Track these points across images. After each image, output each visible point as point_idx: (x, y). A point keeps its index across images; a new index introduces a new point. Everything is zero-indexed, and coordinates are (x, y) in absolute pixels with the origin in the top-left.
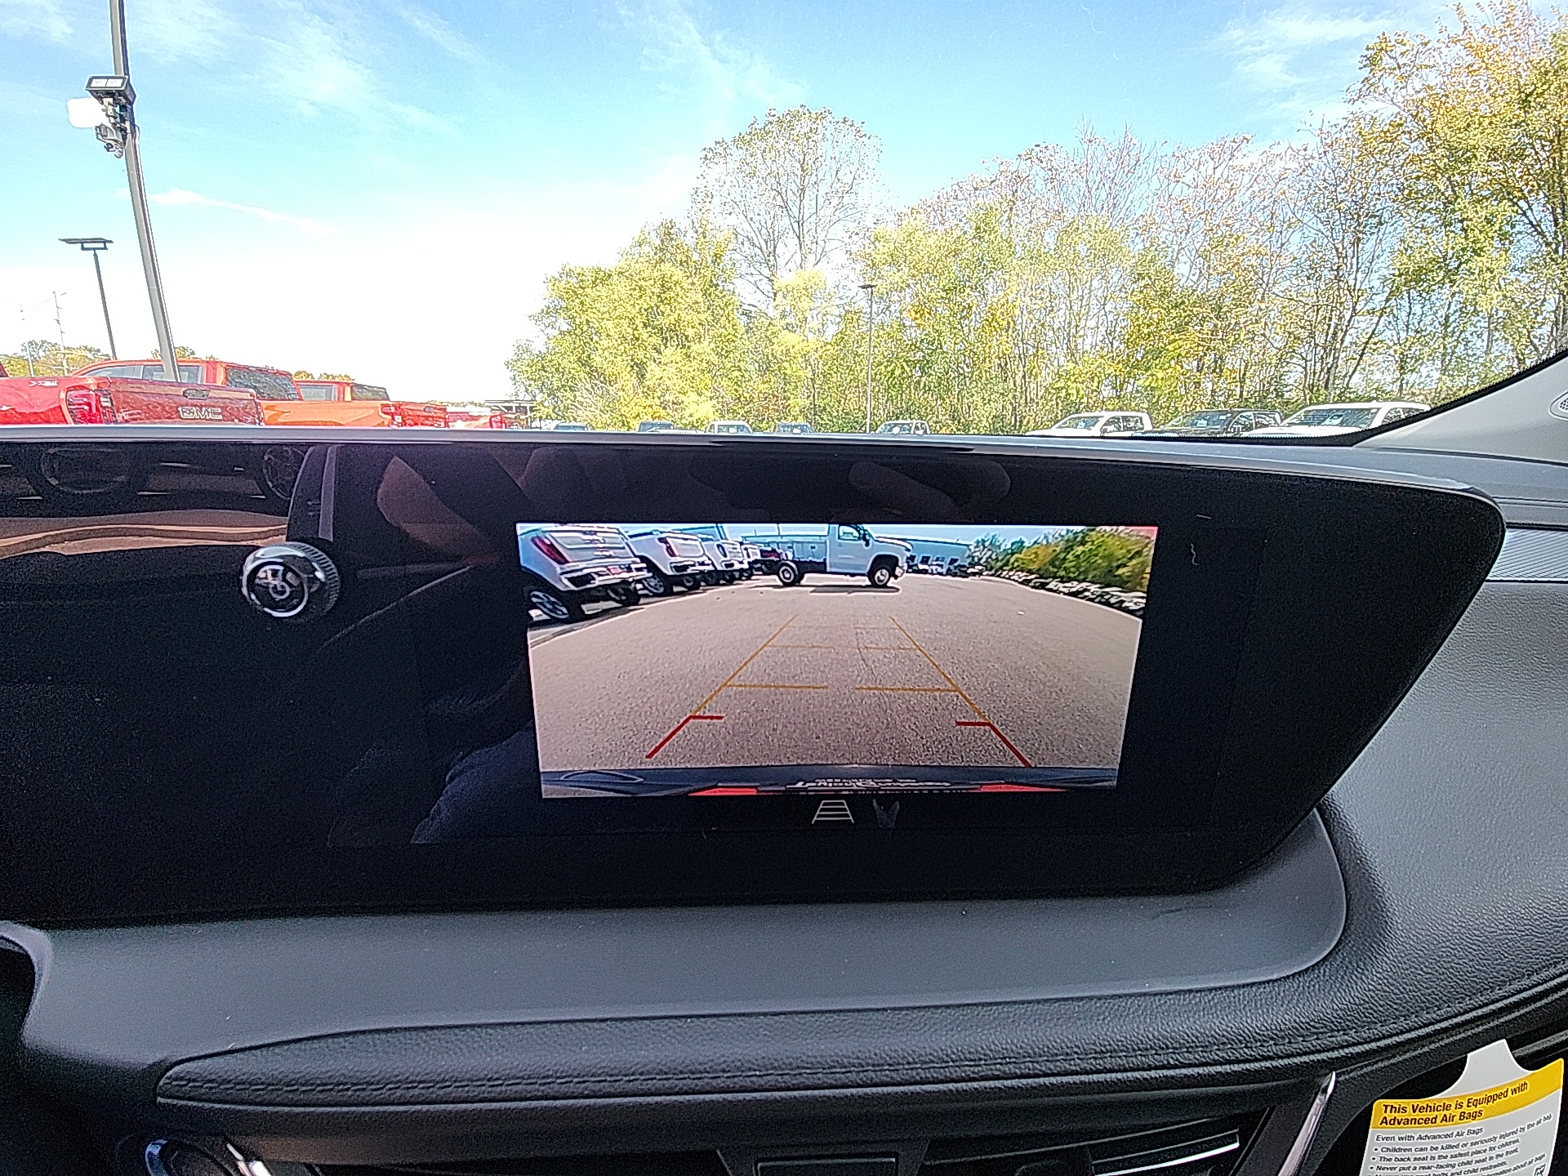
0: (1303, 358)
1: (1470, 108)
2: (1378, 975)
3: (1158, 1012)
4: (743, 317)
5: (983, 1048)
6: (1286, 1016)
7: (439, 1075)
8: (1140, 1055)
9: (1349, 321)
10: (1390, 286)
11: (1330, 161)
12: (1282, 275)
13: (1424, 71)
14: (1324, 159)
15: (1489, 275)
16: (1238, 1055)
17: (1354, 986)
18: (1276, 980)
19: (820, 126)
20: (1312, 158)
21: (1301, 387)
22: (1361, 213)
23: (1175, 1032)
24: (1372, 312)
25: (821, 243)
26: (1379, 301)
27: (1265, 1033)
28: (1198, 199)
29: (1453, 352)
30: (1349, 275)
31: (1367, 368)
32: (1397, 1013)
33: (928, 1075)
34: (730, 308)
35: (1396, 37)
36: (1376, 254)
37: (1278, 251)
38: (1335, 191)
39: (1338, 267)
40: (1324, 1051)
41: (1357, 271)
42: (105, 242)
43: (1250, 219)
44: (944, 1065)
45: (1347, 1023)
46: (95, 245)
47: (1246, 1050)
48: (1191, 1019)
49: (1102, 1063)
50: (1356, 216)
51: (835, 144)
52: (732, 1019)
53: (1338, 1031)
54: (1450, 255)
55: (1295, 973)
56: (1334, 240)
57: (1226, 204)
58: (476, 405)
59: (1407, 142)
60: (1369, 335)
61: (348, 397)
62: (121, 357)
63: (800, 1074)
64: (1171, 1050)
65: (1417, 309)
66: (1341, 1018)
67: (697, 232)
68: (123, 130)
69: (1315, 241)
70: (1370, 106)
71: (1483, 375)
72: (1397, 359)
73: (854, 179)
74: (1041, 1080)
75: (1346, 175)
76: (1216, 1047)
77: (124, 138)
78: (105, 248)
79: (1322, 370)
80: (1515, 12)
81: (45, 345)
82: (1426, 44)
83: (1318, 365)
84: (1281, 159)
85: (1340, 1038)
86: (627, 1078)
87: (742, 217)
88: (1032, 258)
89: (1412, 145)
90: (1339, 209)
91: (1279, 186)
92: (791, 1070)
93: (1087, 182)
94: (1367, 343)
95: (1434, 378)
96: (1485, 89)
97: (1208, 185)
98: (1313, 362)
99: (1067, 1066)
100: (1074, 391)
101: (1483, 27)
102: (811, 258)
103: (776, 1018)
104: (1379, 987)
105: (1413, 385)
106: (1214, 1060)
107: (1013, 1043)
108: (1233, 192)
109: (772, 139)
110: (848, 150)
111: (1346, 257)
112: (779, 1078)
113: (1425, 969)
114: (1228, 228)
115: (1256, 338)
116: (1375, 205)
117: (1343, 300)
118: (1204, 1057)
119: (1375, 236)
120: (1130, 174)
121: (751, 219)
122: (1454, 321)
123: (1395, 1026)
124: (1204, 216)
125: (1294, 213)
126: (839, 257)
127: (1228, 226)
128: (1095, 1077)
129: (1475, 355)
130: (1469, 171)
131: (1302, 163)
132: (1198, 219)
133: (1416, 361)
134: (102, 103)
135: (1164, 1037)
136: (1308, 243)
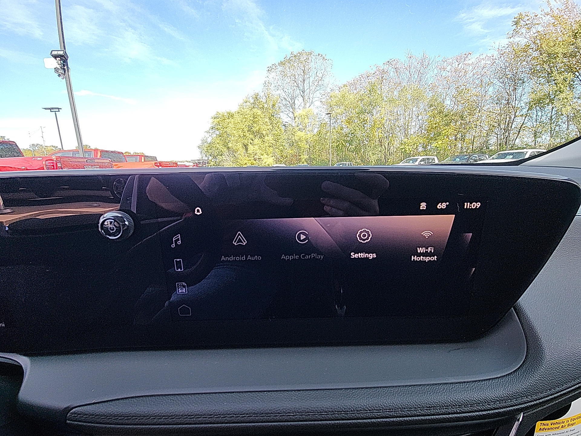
0: (496, 134)
1: (555, 39)
2: (540, 374)
3: (452, 391)
4: (283, 126)
5: (381, 405)
6: (504, 391)
7: (170, 413)
8: (445, 408)
9: (513, 119)
10: (529, 106)
11: (503, 60)
12: (486, 103)
13: (537, 26)
14: (500, 59)
15: (566, 100)
16: (485, 408)
17: (530, 379)
18: (499, 377)
19: (310, 57)
20: (496, 59)
21: (496, 145)
22: (516, 79)
23: (459, 399)
24: (522, 116)
25: (311, 99)
26: (524, 111)
27: (496, 399)
28: (452, 76)
29: (555, 130)
30: (513, 102)
31: (522, 137)
32: (547, 389)
33: (360, 416)
34: (279, 123)
35: (525, 14)
36: (523, 94)
37: (484, 94)
38: (505, 71)
39: (508, 99)
40: (519, 405)
41: (516, 100)
42: (59, 109)
43: (473, 83)
44: (366, 412)
45: (528, 393)
46: (55, 110)
47: (488, 406)
48: (466, 394)
49: (430, 411)
50: (514, 80)
51: (315, 63)
52: (282, 392)
53: (524, 397)
54: (551, 93)
55: (507, 374)
56: (506, 89)
57: (463, 78)
58: (188, 162)
59: (532, 52)
60: (521, 124)
61: (143, 161)
62: (65, 149)
63: (309, 415)
64: (458, 406)
65: (540, 114)
66: (525, 392)
67: (266, 97)
68: (64, 69)
69: (498, 90)
70: (517, 39)
71: (566, 138)
72: (533, 133)
73: (323, 75)
74: (405, 419)
75: (509, 65)
76: (476, 405)
77: (65, 72)
78: (59, 111)
79: (504, 138)
80: (568, 3)
81: (38, 145)
82: (537, 16)
83: (502, 136)
84: (484, 60)
85: (525, 399)
86: (241, 416)
87: (282, 91)
88: (390, 101)
89: (534, 53)
90: (507, 78)
91: (483, 70)
92: (305, 413)
93: (410, 72)
94: (521, 127)
95: (548, 140)
96: (560, 32)
97: (456, 71)
98: (500, 135)
99: (416, 413)
100: (408, 149)
101: (557, 9)
102: (308, 105)
103: (299, 392)
104: (540, 379)
105: (540, 142)
106: (475, 410)
107: (393, 403)
108: (466, 73)
109: (292, 63)
110: (320, 65)
111: (511, 95)
112: (301, 416)
113: (557, 371)
114: (465, 87)
115: (477, 127)
116: (521, 76)
117: (511, 111)
118: (471, 409)
119: (522, 87)
120: (426, 69)
121: (285, 91)
122: (554, 118)
123: (546, 394)
124: (455, 82)
125: (490, 80)
126: (318, 103)
127: (464, 86)
128: (427, 417)
129: (563, 130)
130: (556, 62)
131: (492, 61)
132: (453, 84)
133: (540, 134)
134: (56, 60)
135: (454, 400)
136: (496, 91)
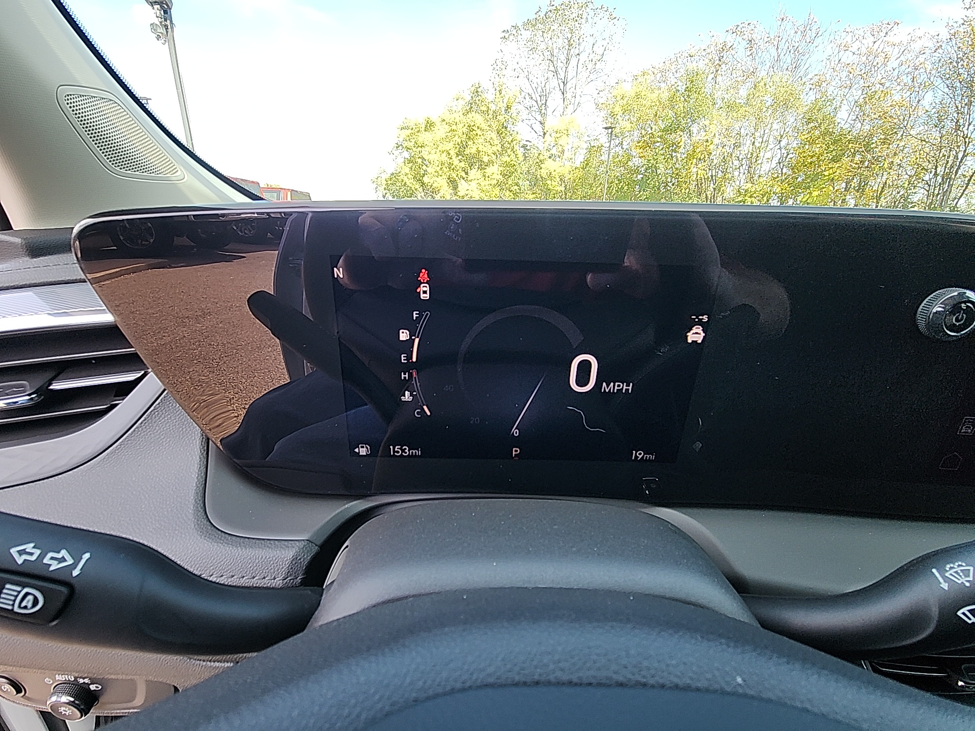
4: (522, 149)
9: (962, 160)
14: (950, 43)
19: (584, 13)
20: (942, 41)
25: (578, 97)
50: (970, 86)
51: (593, 24)
56: (955, 100)
61: (289, 198)
67: (495, 90)
68: (166, 26)
69: (942, 100)
73: (605, 50)
75: (964, 57)
77: (167, 30)
84: (921, 40)
87: (525, 79)
90: (959, 79)
94: (971, 176)
97: (868, 54)
102: (571, 109)
108: (886, 59)
110: (602, 29)
111: (963, 113)
120: (810, 44)
121: (532, 81)
131: (935, 44)
134: (153, 9)
136: (936, 101)
